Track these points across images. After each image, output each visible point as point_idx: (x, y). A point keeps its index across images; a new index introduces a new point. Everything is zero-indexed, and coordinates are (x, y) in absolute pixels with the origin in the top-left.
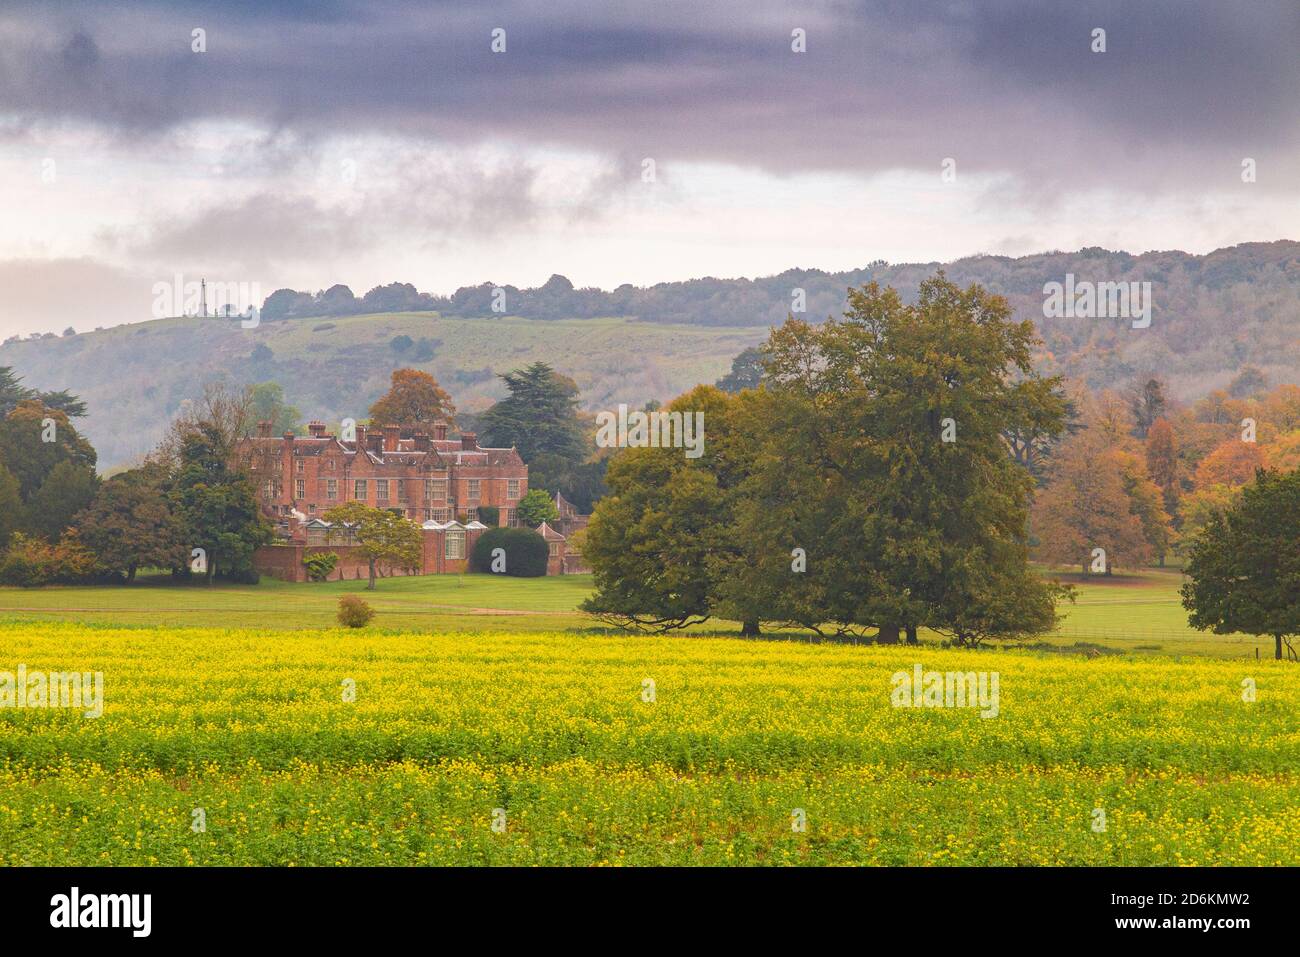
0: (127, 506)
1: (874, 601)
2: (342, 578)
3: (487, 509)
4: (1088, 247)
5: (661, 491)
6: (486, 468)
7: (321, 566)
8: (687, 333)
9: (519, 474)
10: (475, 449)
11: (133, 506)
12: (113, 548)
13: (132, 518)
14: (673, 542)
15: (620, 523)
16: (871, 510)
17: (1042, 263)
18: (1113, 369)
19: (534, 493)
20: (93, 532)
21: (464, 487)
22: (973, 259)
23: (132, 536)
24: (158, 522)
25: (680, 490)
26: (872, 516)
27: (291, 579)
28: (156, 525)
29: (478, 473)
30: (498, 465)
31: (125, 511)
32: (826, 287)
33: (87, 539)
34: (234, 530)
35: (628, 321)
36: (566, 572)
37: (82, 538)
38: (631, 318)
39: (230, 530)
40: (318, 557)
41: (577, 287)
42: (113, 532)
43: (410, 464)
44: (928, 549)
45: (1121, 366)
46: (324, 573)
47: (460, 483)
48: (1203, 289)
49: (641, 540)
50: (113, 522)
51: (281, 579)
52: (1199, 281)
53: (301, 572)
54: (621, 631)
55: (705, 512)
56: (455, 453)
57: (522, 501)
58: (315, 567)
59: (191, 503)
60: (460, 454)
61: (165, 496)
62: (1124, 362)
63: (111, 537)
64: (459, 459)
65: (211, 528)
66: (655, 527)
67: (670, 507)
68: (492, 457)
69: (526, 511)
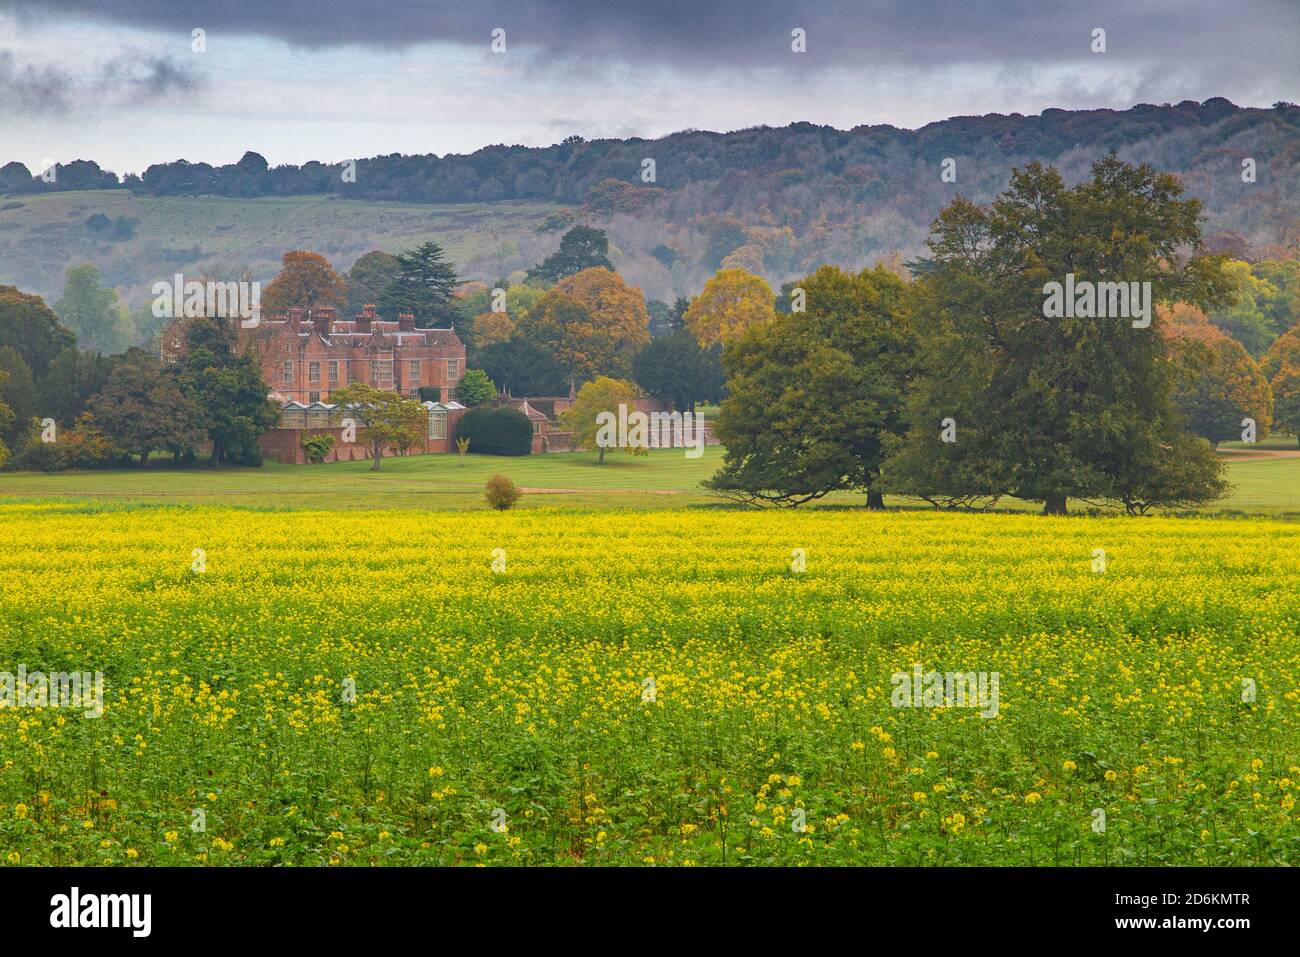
0: (141, 391)
1: (1057, 473)
2: (337, 459)
3: (428, 389)
4: (796, 122)
5: (796, 369)
6: (427, 348)
7: (319, 447)
8: (394, 210)
9: (457, 354)
10: (412, 330)
11: (146, 390)
12: (131, 432)
13: (148, 402)
14: (816, 419)
15: (759, 402)
16: (1052, 385)
17: (754, 138)
18: (858, 243)
19: (472, 373)
20: (110, 416)
21: (407, 367)
22: (684, 134)
23: (151, 420)
24: (175, 406)
25: (821, 368)
26: (1054, 391)
27: (291, 460)
28: (174, 410)
29: (419, 354)
30: (437, 346)
31: (142, 397)
32: (534, 164)
33: (106, 425)
34: (245, 413)
35: (332, 198)
36: (549, 451)
37: (97, 423)
38: (335, 195)
39: (240, 414)
40: (317, 438)
41: (272, 164)
42: (131, 416)
43: (355, 345)
44: (1113, 421)
45: (867, 240)
46: (322, 454)
47: (403, 364)
48: (921, 162)
49: (778, 417)
50: (131, 406)
51: (280, 461)
52: (915, 155)
53: (300, 453)
54: (742, 507)
55: (844, 389)
56: (395, 334)
57: (461, 381)
58: (314, 449)
59: (202, 387)
60: (400, 335)
61: (176, 381)
62: (870, 234)
63: (128, 421)
64: (400, 340)
65: (223, 412)
66: (796, 405)
67: (810, 385)
68: (430, 337)
69: (466, 390)
